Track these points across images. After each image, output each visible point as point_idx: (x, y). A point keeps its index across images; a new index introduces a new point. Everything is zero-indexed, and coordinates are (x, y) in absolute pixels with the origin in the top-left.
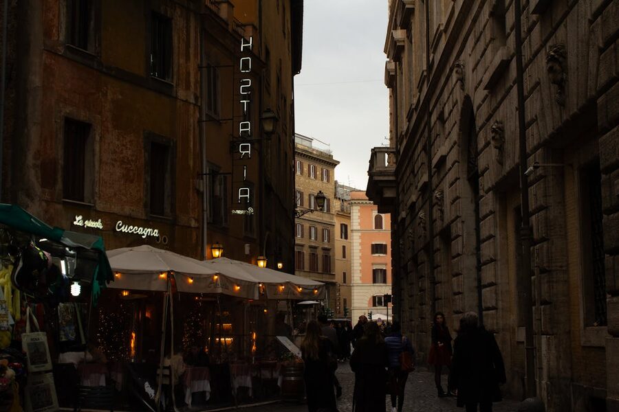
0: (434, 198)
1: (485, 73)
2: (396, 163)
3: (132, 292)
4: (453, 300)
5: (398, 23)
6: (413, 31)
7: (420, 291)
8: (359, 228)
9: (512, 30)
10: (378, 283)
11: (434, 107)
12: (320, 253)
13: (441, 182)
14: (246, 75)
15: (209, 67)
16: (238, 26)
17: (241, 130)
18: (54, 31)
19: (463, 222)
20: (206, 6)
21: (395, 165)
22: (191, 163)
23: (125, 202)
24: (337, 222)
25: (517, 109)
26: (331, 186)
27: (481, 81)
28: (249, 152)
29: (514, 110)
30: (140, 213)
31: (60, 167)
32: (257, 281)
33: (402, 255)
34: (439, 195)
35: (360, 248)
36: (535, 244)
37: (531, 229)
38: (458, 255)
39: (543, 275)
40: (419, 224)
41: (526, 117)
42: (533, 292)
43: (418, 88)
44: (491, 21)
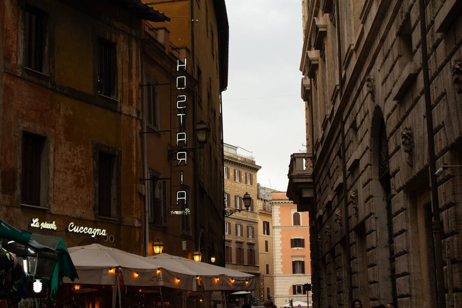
0: (349, 197)
1: (394, 86)
2: (313, 167)
3: (83, 286)
4: (369, 289)
5: (313, 44)
6: (326, 51)
7: (338, 281)
8: (279, 225)
9: (418, 47)
10: (297, 273)
11: (347, 117)
12: (245, 248)
13: (354, 183)
14: (182, 92)
15: (149, 85)
16: (173, 49)
17: (178, 140)
18: (13, 55)
19: (376, 218)
20: (146, 32)
21: (312, 169)
22: (134, 170)
23: (76, 205)
24: (260, 220)
25: (425, 117)
26: (254, 188)
27: (390, 93)
28: (186, 159)
29: (422, 118)
30: (90, 216)
31: (18, 176)
32: (195, 274)
33: (321, 248)
34: (354, 194)
35: (281, 242)
36: (446, 237)
37: (442, 223)
38: (373, 248)
39: (454, 265)
40: (336, 220)
41: (433, 124)
42: (445, 281)
43: (331, 100)
44: (398, 40)
